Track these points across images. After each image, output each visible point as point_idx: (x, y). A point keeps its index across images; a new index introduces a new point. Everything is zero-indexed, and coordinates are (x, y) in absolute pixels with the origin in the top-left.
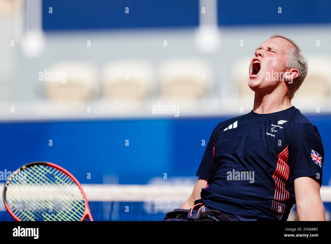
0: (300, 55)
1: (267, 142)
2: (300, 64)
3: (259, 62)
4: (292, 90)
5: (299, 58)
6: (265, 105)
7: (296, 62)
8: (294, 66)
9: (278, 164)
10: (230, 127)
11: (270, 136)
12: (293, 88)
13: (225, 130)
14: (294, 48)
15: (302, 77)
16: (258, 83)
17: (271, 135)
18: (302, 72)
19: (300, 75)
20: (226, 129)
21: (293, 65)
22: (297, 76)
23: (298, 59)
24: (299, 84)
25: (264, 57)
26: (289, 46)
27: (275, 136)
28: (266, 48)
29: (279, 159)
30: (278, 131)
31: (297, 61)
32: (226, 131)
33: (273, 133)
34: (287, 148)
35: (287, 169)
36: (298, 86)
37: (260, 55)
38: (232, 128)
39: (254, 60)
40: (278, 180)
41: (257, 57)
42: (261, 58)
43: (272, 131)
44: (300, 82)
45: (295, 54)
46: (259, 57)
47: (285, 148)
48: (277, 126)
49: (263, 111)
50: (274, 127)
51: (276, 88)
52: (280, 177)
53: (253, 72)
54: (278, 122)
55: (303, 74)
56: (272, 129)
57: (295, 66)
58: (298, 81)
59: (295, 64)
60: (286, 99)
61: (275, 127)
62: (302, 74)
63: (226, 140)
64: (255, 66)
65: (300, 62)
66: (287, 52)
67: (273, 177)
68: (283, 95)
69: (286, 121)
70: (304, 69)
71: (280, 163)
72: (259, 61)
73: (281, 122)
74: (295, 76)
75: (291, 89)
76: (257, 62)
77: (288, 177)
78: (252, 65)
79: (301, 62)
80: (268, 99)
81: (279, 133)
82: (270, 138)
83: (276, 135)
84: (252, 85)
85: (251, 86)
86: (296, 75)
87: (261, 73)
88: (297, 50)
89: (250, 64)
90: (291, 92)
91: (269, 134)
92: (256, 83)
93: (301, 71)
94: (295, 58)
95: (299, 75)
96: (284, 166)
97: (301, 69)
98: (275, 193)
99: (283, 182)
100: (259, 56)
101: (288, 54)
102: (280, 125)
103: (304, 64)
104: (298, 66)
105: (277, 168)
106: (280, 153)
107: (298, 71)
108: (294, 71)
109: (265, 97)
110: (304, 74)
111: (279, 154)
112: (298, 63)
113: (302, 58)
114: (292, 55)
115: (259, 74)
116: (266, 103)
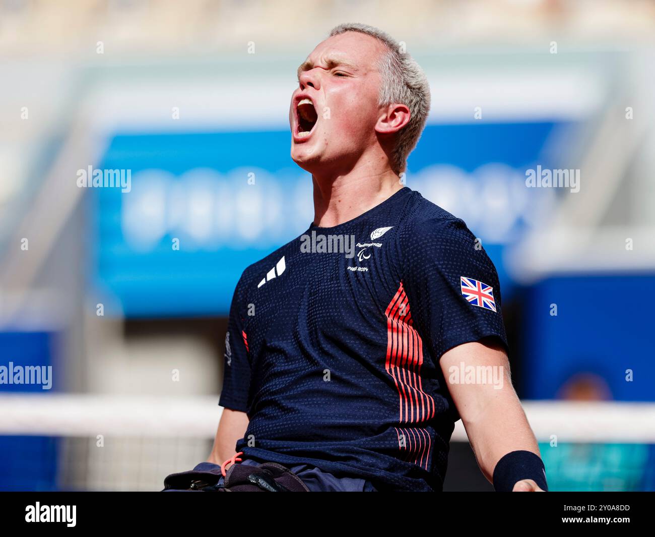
0: (408, 67)
1: (352, 290)
2: (409, 90)
3: (310, 103)
4: (400, 154)
5: (405, 75)
6: (340, 201)
7: (399, 87)
8: (398, 99)
9: (389, 333)
10: (271, 275)
11: (356, 272)
12: (400, 149)
13: (259, 286)
14: (391, 54)
15: (418, 120)
16: (313, 152)
17: (360, 269)
18: (416, 109)
19: (413, 116)
20: (263, 282)
21: (394, 94)
22: (406, 120)
23: (404, 80)
24: (413, 137)
25: (322, 88)
26: (377, 50)
27: (367, 270)
28: (322, 62)
29: (389, 320)
30: (373, 255)
31: (403, 84)
32: (262, 286)
33: (362, 264)
34: (401, 288)
35: (416, 338)
36: (412, 143)
37: (311, 84)
38: (274, 276)
39: (299, 99)
40: (401, 371)
41: (305, 90)
42: (316, 91)
43: (360, 260)
44: (416, 131)
45: (395, 67)
46: (309, 91)
47: (397, 290)
48: (369, 245)
49: (337, 217)
50: (363, 248)
51: (360, 159)
52: (404, 362)
53: (299, 128)
54: (372, 234)
55: (419, 111)
56: (360, 255)
57: (400, 98)
58: (410, 131)
59: (398, 92)
60: (389, 177)
61: (366, 247)
62: (418, 113)
63: (267, 308)
64: (303, 111)
65: (409, 86)
66: (374, 65)
67: (387, 368)
68: (379, 171)
69: (389, 228)
70: (421, 99)
71: (395, 328)
72: (310, 99)
73: (379, 233)
74: (401, 123)
75: (397, 151)
76: (306, 102)
77: (422, 357)
78: (296, 111)
79: (412, 84)
80: (344, 186)
81: (374, 259)
82: (357, 276)
83: (369, 267)
84: (300, 157)
85: (299, 160)
86: (403, 119)
87: (319, 128)
88: (399, 59)
89: (290, 110)
90: (399, 158)
91: (353, 269)
92: (309, 151)
93: (415, 106)
94: (395, 78)
95: (411, 116)
96: (405, 335)
97: (414, 101)
98: (399, 406)
99: (414, 374)
100: (310, 88)
101: (379, 71)
102: (376, 241)
103: (419, 89)
104: (406, 95)
105: (390, 343)
106: (388, 304)
107: (408, 109)
108: (397, 110)
109: (335, 184)
110: (423, 111)
111: (385, 308)
112: (405, 88)
113: (412, 74)
114: (387, 71)
115: (316, 129)
116: (340, 196)
